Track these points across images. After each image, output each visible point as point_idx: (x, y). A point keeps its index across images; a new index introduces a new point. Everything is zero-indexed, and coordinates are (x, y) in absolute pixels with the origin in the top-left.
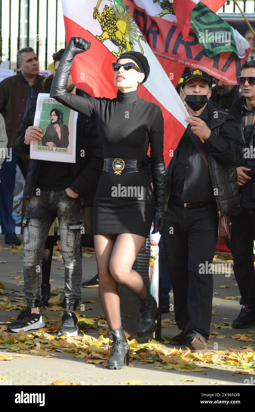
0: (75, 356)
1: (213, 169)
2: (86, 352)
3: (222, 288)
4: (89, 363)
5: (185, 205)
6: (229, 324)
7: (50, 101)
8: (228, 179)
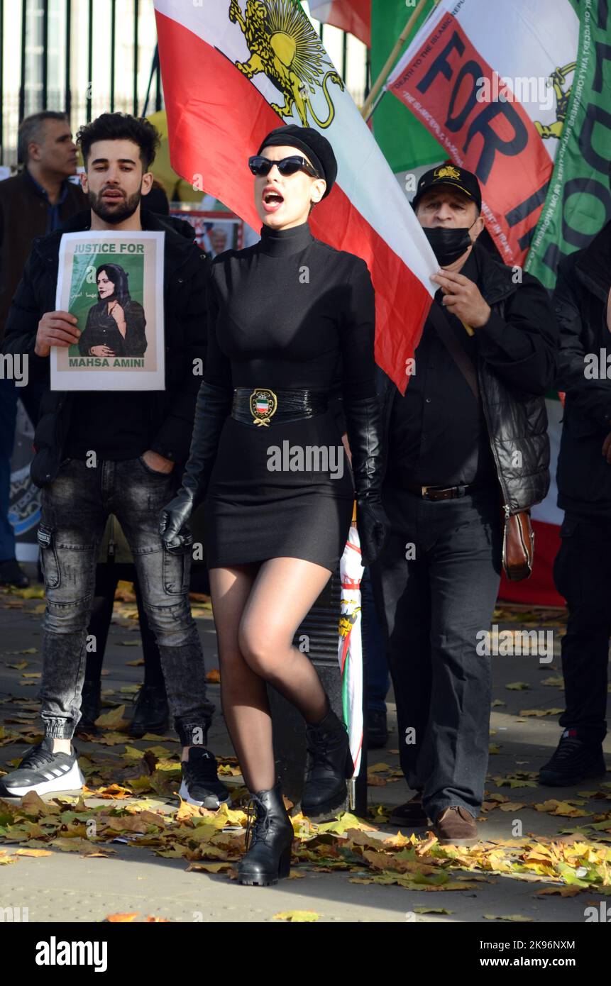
0: (160, 853)
1: (492, 405)
2: (187, 844)
3: (514, 689)
4: (194, 870)
5: (424, 490)
6: (530, 776)
7: (93, 248)
8: (526, 427)
